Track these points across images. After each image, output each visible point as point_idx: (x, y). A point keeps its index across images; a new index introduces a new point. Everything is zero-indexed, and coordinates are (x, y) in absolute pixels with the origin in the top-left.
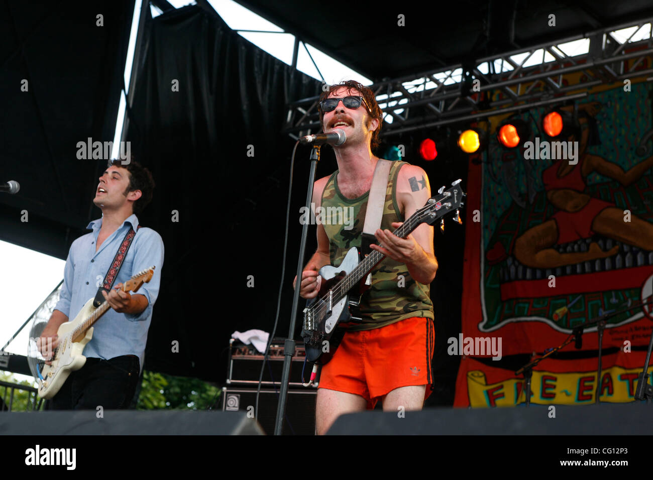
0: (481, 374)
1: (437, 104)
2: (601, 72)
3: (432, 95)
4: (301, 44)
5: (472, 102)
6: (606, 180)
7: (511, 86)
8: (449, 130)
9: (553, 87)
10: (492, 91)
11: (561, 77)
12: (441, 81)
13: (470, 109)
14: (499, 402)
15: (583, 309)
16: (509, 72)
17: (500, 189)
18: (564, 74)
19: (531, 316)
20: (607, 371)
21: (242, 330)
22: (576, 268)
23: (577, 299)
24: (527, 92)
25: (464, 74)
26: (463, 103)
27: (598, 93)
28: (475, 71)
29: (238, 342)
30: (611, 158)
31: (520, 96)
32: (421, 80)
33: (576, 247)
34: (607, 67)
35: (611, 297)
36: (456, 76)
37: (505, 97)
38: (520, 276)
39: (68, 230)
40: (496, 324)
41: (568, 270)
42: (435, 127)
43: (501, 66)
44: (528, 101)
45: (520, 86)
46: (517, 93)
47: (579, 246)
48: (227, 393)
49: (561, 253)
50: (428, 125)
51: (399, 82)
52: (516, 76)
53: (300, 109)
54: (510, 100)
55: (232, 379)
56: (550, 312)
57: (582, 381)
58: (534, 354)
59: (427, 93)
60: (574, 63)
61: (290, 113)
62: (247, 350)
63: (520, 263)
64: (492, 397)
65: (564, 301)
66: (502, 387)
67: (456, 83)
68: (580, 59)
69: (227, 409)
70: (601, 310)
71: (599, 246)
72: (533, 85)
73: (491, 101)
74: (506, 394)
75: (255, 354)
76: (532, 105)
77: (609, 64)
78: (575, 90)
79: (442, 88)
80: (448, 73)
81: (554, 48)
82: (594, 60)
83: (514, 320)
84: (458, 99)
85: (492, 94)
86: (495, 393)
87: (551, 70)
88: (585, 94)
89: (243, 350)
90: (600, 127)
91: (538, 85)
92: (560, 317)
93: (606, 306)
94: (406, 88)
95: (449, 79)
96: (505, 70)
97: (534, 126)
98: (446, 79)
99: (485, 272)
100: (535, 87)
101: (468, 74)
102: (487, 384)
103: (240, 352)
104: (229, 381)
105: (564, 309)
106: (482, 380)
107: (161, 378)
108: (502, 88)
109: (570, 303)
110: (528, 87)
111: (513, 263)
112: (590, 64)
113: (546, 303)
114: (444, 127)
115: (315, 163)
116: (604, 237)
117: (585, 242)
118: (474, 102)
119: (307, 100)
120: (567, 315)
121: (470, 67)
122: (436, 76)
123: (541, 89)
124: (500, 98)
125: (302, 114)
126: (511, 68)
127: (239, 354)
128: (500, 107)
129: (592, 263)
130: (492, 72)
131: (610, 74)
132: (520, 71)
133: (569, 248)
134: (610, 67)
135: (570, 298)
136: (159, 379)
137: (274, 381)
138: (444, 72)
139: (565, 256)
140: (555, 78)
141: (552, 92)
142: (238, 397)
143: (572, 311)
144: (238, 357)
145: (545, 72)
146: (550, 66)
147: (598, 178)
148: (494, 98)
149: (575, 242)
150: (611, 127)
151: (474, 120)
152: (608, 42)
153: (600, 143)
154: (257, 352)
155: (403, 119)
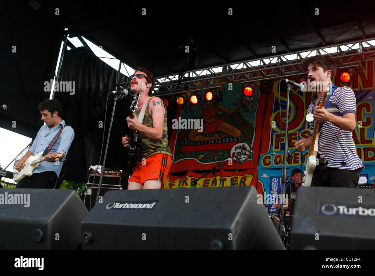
0: (169, 178)
1: (169, 87)
2: (226, 79)
3: (168, 84)
4: (122, 63)
5: (181, 87)
6: (223, 113)
7: (195, 82)
8: (173, 97)
9: (210, 83)
10: (189, 83)
11: (213, 79)
12: (171, 79)
13: (181, 89)
14: (173, 187)
15: (209, 156)
16: (195, 77)
17: (187, 115)
18: (214, 79)
19: (191, 158)
20: (215, 177)
21: (94, 165)
22: (209, 142)
23: (207, 153)
24: (201, 84)
25: (179, 77)
26: (178, 87)
27: (224, 85)
28: (183, 76)
29: (92, 169)
30: (226, 106)
31: (198, 86)
32: (164, 78)
33: (210, 135)
34: (228, 77)
35: (220, 152)
36: (176, 77)
37: (193, 85)
38: (189, 144)
39: (31, 127)
40: (177, 161)
41: (206, 143)
42: (168, 95)
43: (192, 75)
44: (201, 88)
45: (198, 82)
46: (197, 84)
47: (211, 135)
48: (87, 188)
49: (204, 137)
50: (166, 94)
51: (156, 78)
52: (197, 79)
53: (120, 86)
54: (195, 87)
55: (89, 183)
56: (197, 157)
57: (205, 181)
58: (189, 170)
59: (166, 83)
60: (217, 75)
61: (117, 87)
62: (95, 173)
63: (190, 140)
64: (171, 185)
65: (203, 153)
66: (175, 182)
67: (176, 80)
68: (219, 74)
69: (87, 194)
70: (216, 156)
71: (218, 135)
72: (203, 82)
73: (188, 87)
74: (176, 184)
75: (98, 174)
76: (202, 89)
77: (229, 76)
78: (217, 85)
79: (171, 82)
80: (174, 76)
81: (210, 70)
82: (224, 74)
83: (183, 159)
84: (177, 86)
85: (189, 85)
86: (172, 184)
87: (209, 77)
88: (220, 86)
89: (94, 172)
90: (224, 96)
91: (205, 82)
92: (201, 158)
93: (218, 155)
94: (159, 81)
95: (174, 78)
96: (193, 76)
97: (202, 97)
98: (173, 78)
99: (176, 143)
100: (204, 83)
101: (180, 77)
102: (170, 181)
103: (92, 173)
104: (88, 184)
105: (203, 155)
106: (169, 180)
107: (66, 182)
108: (192, 82)
109: (205, 153)
110: (202, 83)
111: (187, 140)
112: (222, 76)
113: (196, 154)
114: (171, 95)
115: (116, 101)
116: (220, 132)
117: (213, 134)
118: (182, 87)
119: (123, 83)
120: (203, 158)
121: (181, 74)
122: (170, 77)
123: (206, 84)
124: (192, 86)
125: (121, 88)
126: (196, 76)
127: (92, 174)
128: (191, 89)
129: (215, 141)
130: (189, 77)
131: (229, 80)
132: (199, 77)
133: (207, 135)
134: (229, 77)
135: (205, 152)
136: (65, 183)
137: (104, 184)
138: (172, 76)
139: (205, 138)
140: (210, 80)
141: (209, 85)
142: (91, 189)
143: (205, 156)
144: (92, 175)
145: (207, 78)
146: (209, 76)
147: (221, 112)
148: (190, 86)
149: (210, 134)
150: (227, 96)
151: (182, 93)
152: (229, 68)
153: (223, 101)
154: (99, 173)
155: (157, 92)
